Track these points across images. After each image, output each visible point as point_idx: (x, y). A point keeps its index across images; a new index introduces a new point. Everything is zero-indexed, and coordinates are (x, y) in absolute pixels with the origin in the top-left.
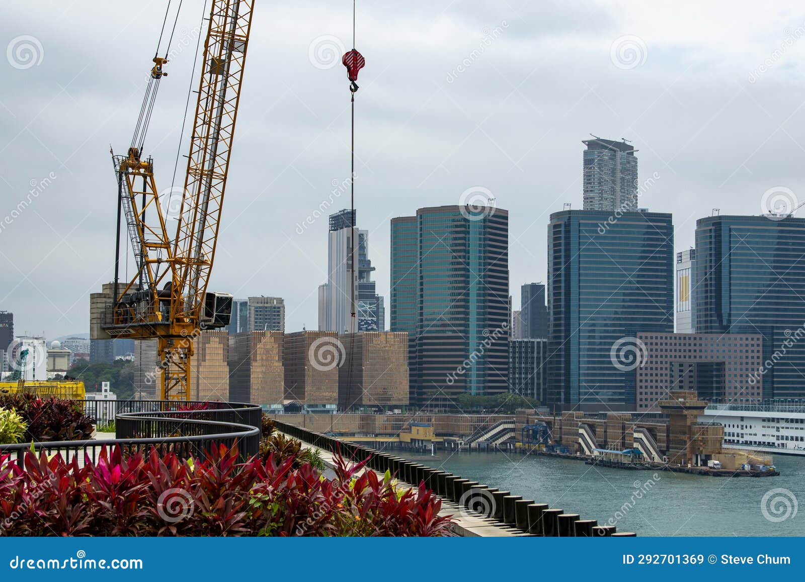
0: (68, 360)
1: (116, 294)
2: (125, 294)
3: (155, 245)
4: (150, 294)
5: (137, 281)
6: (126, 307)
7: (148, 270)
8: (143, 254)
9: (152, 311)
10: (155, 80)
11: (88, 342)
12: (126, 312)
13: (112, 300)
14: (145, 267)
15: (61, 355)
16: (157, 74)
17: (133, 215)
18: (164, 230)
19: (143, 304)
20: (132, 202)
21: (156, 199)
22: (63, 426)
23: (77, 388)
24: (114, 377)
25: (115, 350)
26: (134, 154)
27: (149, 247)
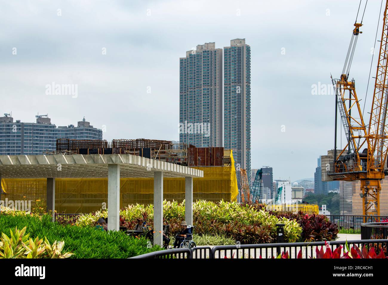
0: (303, 193)
1: (335, 155)
2: (341, 156)
3: (357, 128)
4: (354, 156)
5: (347, 149)
6: (341, 163)
7: (353, 142)
8: (350, 133)
9: (356, 165)
10: (355, 36)
11: (313, 183)
12: (342, 166)
13: (333, 159)
14: (352, 140)
15: (298, 190)
16: (356, 32)
17: (344, 112)
18: (362, 120)
19: (351, 161)
20: (344, 105)
21: (357, 102)
22: (322, 230)
23: (314, 208)
24: (328, 202)
25: (328, 187)
26: (344, 78)
27: (354, 129)
